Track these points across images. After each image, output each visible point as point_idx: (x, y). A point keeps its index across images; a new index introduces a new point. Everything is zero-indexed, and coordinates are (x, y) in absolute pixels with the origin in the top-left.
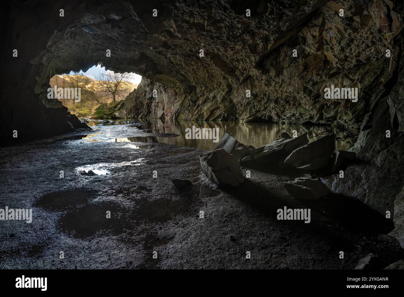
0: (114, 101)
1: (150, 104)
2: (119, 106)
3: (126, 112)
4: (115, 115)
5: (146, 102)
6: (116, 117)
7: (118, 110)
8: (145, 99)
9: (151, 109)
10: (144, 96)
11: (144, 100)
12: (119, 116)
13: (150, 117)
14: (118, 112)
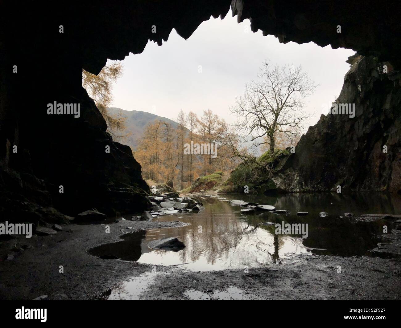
0: (272, 149)
1: (365, 153)
2: (283, 162)
3: (300, 176)
4: (274, 185)
5: (356, 148)
6: (276, 189)
7: (280, 171)
8: (351, 139)
9: (367, 167)
10: (349, 132)
11: (348, 143)
12: (283, 187)
13: (364, 188)
14: (281, 177)
